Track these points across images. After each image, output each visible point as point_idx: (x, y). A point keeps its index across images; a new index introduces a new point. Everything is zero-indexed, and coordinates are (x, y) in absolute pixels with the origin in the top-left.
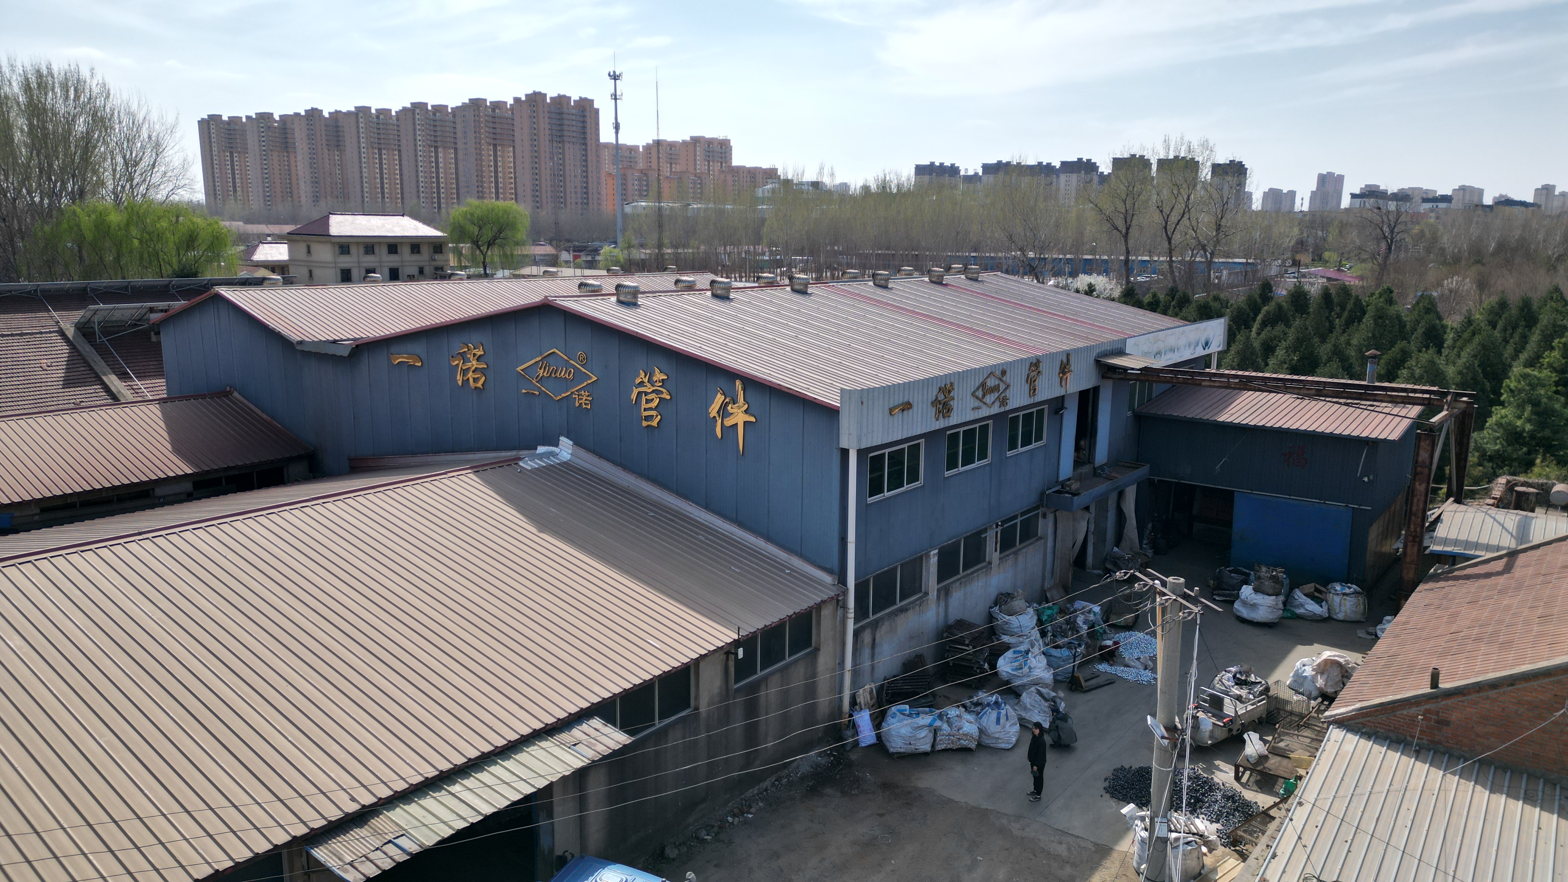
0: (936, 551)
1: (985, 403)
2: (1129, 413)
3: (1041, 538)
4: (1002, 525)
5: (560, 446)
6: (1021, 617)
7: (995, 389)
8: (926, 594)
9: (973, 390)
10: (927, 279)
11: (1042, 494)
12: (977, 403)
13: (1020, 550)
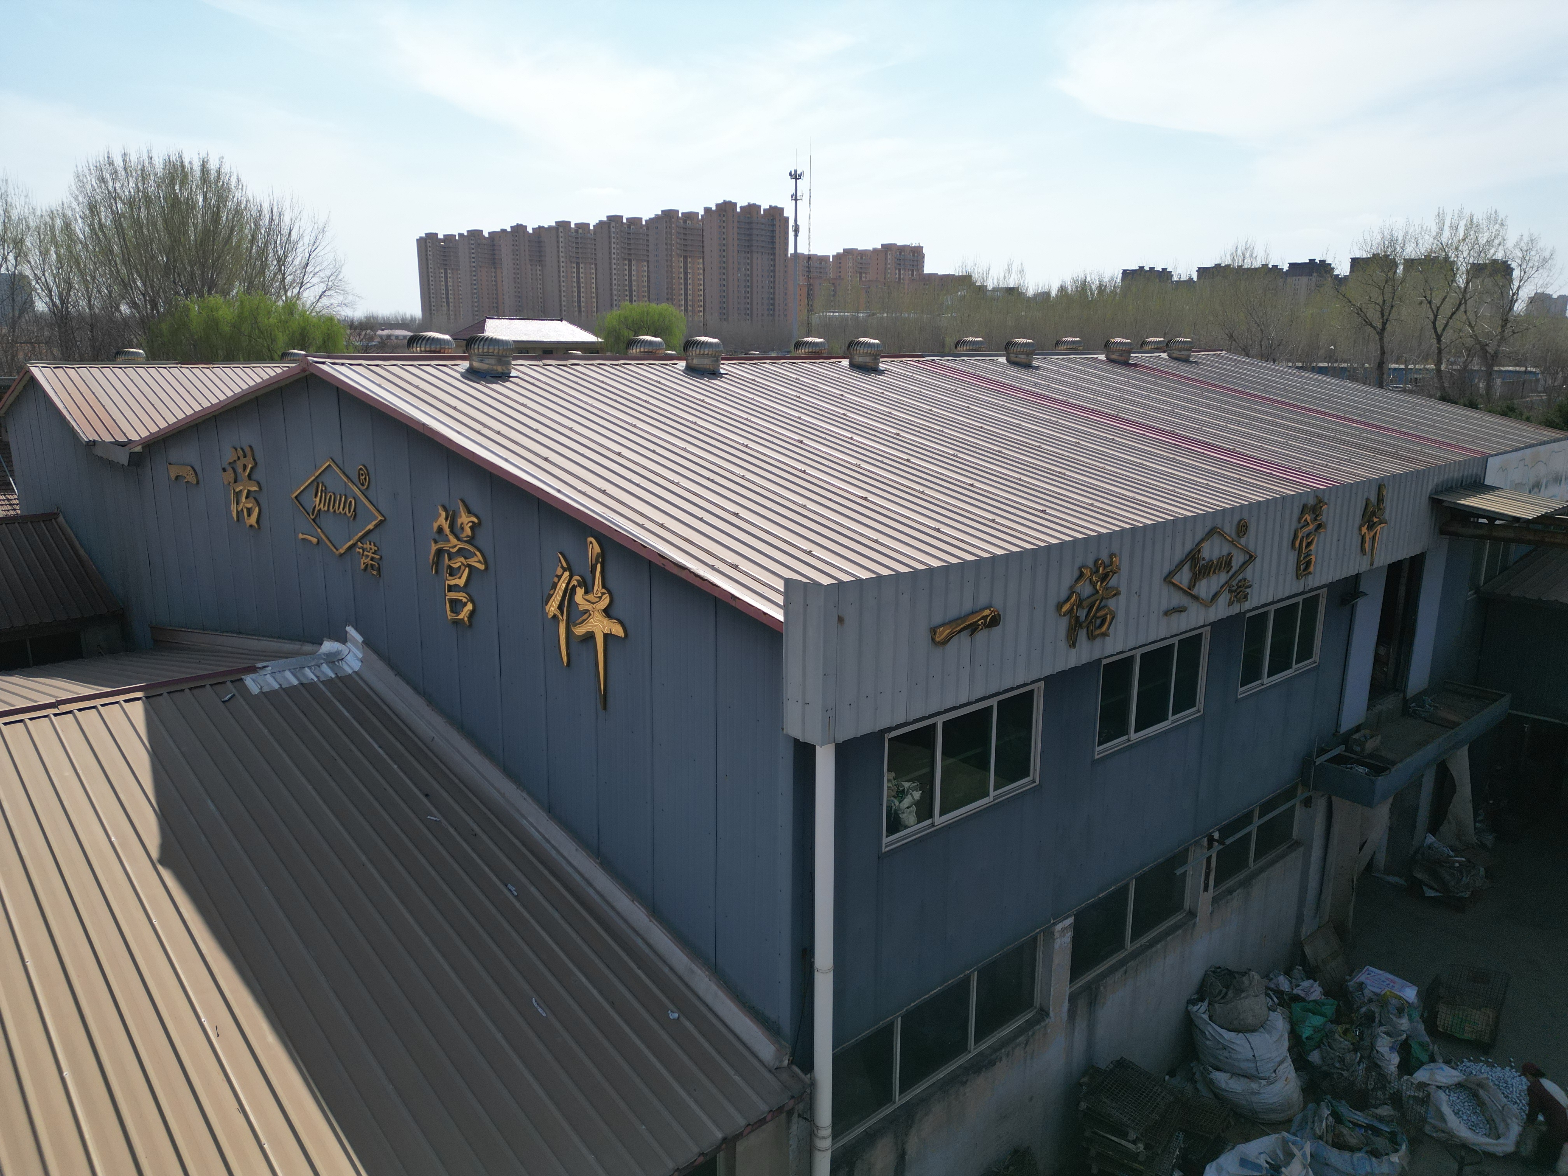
0: (1070, 920)
1: (1196, 598)
2: (1471, 595)
3: (1297, 844)
4: (1221, 842)
5: (349, 644)
6: (1256, 1039)
7: (1225, 563)
8: (1043, 1013)
9: (1166, 571)
10: (1102, 357)
11: (1306, 764)
12: (1178, 599)
13: (1254, 875)
